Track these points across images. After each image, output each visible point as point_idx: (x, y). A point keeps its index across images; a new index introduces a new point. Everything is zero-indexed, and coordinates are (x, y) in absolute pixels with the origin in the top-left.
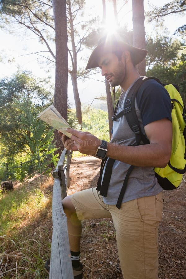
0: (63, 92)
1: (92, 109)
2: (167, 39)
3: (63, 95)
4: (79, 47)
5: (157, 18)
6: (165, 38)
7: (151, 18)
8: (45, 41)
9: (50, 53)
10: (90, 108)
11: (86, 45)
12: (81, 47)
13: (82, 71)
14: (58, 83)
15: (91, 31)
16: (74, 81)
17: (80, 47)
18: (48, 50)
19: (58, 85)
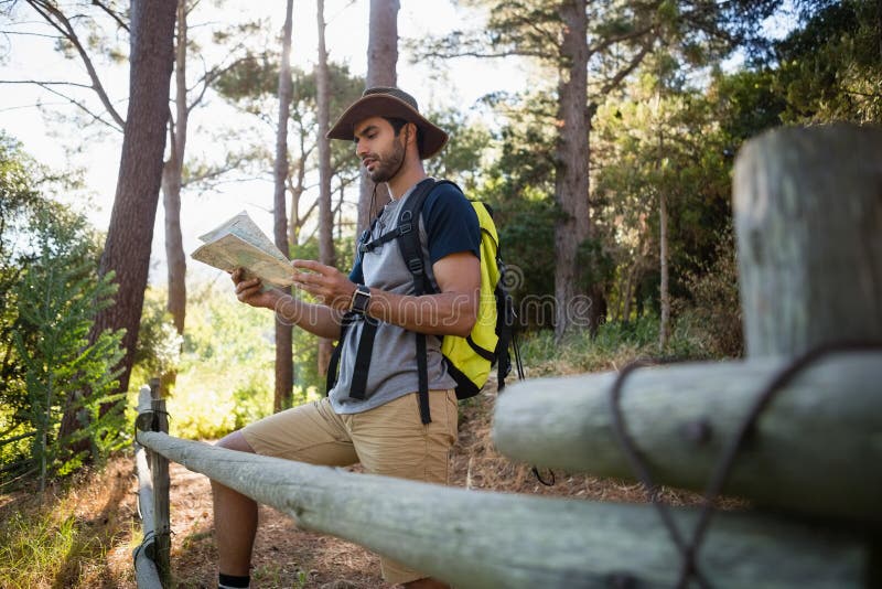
0: (140, 223)
1: (221, 293)
2: (455, 116)
3: (139, 231)
4: (199, 95)
5: (431, 58)
6: (453, 111)
7: (416, 56)
8: (83, 53)
9: (95, 94)
10: (215, 287)
11: (222, 92)
12: (205, 95)
13: (200, 168)
14: (127, 191)
15: (241, 54)
16: (172, 194)
17: (202, 96)
18: (91, 84)
19: (126, 199)
